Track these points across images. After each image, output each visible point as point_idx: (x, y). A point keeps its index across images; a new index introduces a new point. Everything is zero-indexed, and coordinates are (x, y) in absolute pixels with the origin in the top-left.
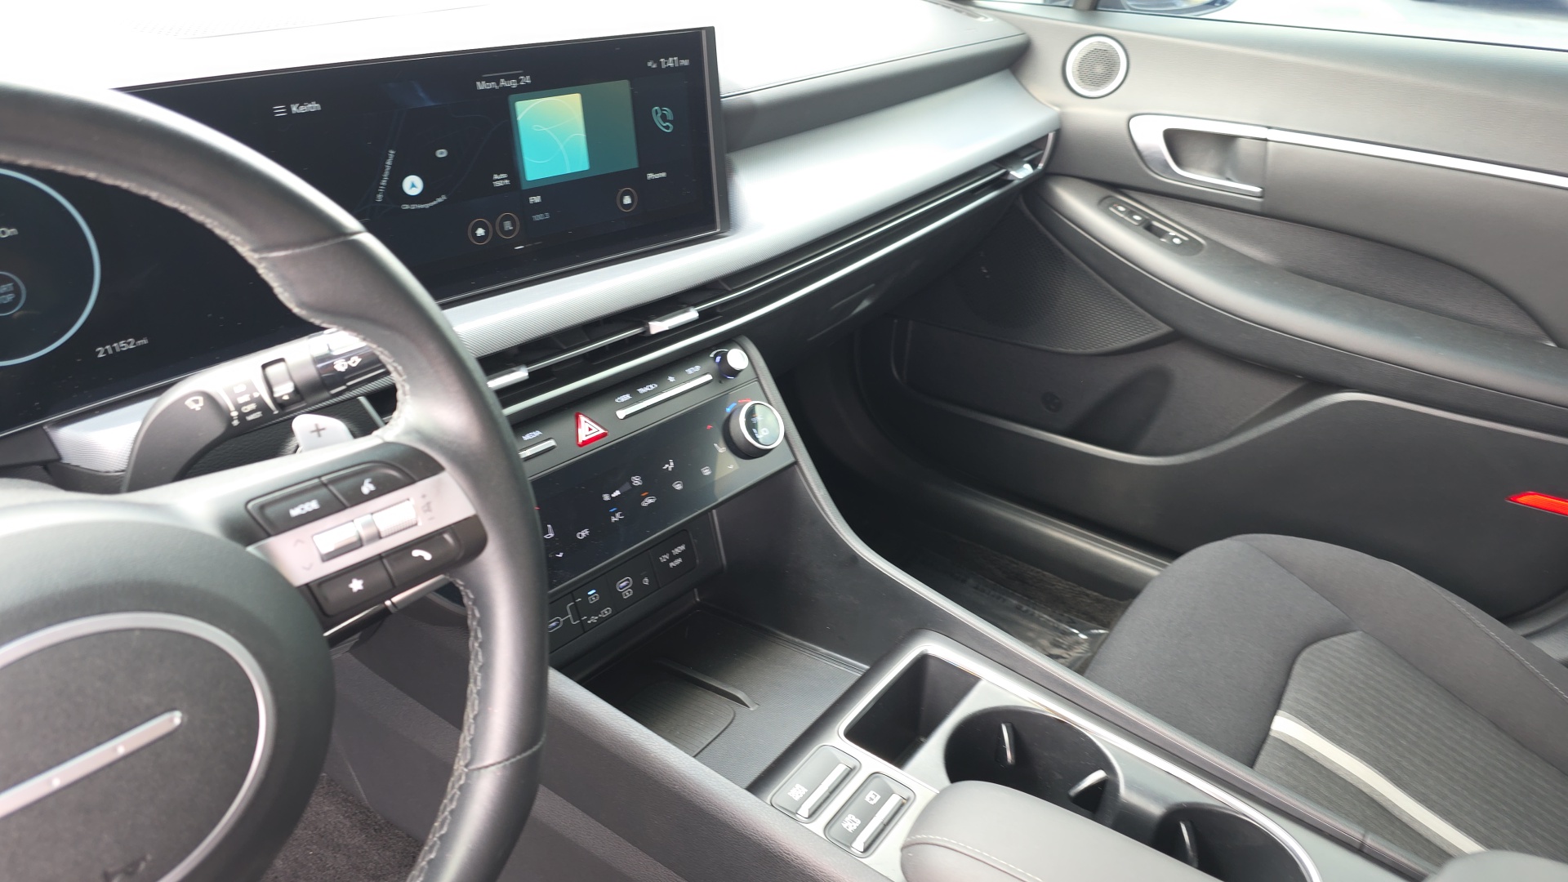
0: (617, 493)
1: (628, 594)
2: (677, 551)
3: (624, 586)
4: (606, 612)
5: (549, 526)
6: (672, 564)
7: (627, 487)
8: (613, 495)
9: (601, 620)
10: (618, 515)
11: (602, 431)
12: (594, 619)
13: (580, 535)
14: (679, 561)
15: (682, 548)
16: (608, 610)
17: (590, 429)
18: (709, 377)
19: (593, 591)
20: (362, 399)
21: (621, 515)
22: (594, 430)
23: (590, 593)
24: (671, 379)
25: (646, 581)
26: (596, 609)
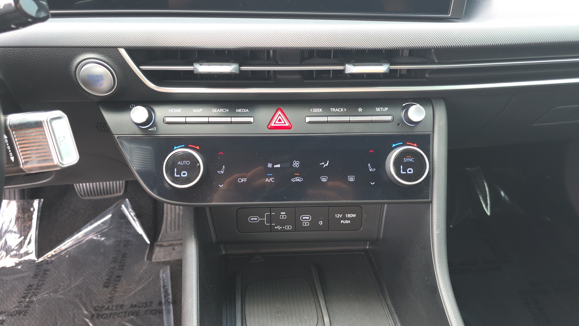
0: (279, 166)
1: (306, 224)
2: (349, 216)
3: (306, 219)
4: (288, 227)
5: (224, 166)
6: (342, 221)
7: (287, 165)
8: (275, 166)
9: (283, 230)
10: (271, 179)
11: (287, 125)
12: (279, 228)
13: (240, 180)
14: (348, 222)
15: (354, 216)
16: (290, 227)
17: (280, 120)
18: (389, 118)
19: (284, 213)
20: (123, 52)
21: (273, 180)
22: (283, 122)
23: (281, 213)
24: (360, 110)
25: (321, 223)
26: (283, 223)
